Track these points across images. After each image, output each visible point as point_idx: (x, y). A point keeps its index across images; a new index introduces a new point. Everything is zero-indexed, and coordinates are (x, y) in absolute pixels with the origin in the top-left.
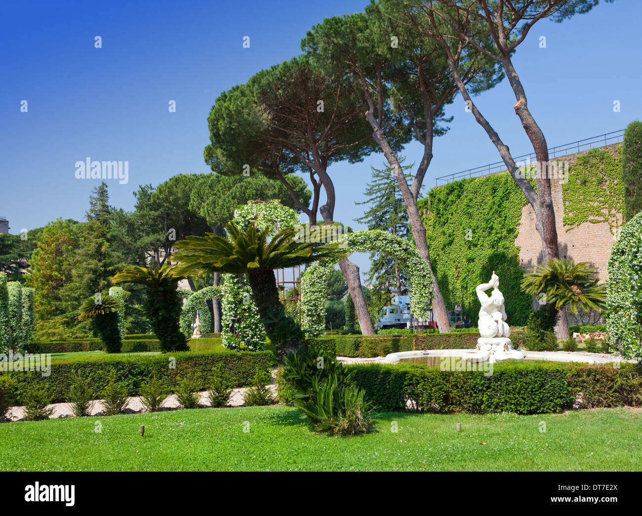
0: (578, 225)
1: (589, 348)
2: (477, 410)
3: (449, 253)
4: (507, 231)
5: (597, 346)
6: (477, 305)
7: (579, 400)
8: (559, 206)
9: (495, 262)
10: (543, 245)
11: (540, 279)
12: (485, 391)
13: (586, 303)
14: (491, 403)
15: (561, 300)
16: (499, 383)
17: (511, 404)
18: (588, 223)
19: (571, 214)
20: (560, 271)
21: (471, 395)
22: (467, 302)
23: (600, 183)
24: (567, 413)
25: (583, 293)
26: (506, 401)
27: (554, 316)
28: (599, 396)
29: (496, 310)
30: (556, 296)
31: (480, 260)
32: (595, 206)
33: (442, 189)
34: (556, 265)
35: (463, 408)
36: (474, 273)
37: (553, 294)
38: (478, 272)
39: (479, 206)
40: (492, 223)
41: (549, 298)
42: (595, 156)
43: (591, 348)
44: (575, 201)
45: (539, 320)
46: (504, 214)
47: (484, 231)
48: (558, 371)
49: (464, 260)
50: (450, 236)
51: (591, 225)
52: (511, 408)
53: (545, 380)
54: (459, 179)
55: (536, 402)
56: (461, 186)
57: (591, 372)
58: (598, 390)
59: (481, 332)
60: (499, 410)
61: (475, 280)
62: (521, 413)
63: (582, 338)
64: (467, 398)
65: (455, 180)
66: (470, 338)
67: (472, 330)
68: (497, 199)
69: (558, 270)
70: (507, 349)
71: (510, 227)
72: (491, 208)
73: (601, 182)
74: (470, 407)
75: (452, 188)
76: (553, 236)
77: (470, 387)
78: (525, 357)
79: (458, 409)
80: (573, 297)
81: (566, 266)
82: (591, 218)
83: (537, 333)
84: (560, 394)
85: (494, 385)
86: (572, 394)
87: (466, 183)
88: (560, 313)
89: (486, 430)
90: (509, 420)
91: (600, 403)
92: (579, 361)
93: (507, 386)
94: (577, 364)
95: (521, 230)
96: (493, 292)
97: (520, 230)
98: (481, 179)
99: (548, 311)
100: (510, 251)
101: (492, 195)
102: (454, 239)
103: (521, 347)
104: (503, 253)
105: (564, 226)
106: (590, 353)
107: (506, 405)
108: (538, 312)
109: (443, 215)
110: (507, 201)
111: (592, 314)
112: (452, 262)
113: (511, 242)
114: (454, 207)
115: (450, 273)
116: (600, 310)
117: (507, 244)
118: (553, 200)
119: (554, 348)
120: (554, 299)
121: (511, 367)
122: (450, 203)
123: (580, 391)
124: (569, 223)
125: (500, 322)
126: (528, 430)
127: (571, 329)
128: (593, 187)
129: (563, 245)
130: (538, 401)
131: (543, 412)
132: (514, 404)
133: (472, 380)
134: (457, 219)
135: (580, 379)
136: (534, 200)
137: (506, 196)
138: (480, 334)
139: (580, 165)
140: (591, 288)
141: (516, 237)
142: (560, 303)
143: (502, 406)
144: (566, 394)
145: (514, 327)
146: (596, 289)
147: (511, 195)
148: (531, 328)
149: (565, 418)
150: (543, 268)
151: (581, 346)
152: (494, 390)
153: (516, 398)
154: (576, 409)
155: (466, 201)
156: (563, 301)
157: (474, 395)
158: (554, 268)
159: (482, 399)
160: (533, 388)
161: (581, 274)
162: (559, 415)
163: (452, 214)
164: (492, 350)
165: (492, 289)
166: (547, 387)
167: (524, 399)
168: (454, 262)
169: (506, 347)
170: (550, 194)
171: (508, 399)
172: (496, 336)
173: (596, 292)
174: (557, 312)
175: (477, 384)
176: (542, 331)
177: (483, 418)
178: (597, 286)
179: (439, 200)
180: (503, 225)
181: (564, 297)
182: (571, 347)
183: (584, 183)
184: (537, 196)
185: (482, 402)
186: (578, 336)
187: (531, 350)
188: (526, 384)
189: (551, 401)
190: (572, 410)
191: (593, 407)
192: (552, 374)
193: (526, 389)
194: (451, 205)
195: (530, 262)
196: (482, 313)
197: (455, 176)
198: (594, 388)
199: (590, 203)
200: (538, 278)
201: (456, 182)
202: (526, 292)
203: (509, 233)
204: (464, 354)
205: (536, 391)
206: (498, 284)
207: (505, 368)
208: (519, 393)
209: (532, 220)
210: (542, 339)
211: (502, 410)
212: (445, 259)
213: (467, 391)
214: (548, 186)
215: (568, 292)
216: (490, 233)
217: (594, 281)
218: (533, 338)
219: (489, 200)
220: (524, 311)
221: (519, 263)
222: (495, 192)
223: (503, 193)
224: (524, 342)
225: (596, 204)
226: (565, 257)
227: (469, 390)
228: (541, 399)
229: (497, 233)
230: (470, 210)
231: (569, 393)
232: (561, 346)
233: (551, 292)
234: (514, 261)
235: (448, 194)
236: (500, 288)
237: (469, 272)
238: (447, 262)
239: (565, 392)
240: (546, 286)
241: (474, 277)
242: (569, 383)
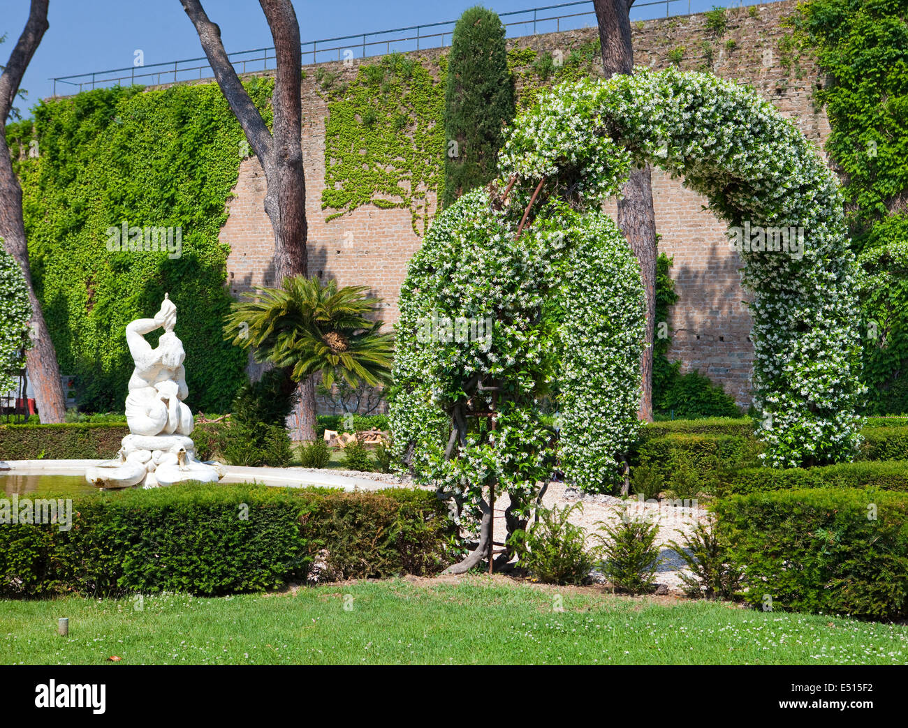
0: (351, 210)
1: (352, 461)
2: (107, 588)
3: (74, 249)
4: (205, 209)
5: (368, 457)
6: (127, 364)
7: (320, 565)
8: (316, 167)
9: (174, 275)
10: (276, 244)
11: (265, 315)
12: (127, 548)
13: (353, 370)
14: (140, 574)
15: (304, 361)
16: (159, 530)
17: (182, 574)
18: (371, 206)
19: (338, 186)
20: (305, 301)
21: (97, 558)
22: (106, 359)
23: (400, 127)
24: (295, 590)
25: (348, 349)
26: (172, 569)
27: (288, 395)
28: (358, 555)
29: (166, 376)
30: (295, 352)
31: (142, 267)
32: (388, 173)
33: (67, 104)
34: (300, 289)
35: (77, 587)
36: (127, 296)
37: (288, 349)
38: (136, 294)
39: (147, 151)
40: (173, 190)
41: (281, 357)
42: (396, 70)
43: (356, 462)
44: (348, 158)
45: (257, 402)
46: (202, 172)
47: (154, 206)
48: (282, 505)
49: (106, 266)
50: (77, 211)
51: (377, 210)
52: (180, 583)
53: (255, 523)
54: (106, 85)
55: (233, 569)
56: (109, 100)
57: (347, 507)
58: (358, 545)
59: (130, 423)
60: (156, 588)
61: (127, 312)
62: (201, 594)
63: (341, 442)
64: (87, 563)
65: (97, 86)
66: (107, 437)
67: (113, 419)
68: (188, 139)
69: (301, 300)
70: (185, 460)
71: (213, 203)
72: (174, 158)
73: (402, 124)
74: (92, 582)
75: (91, 103)
76: (299, 228)
77: (95, 539)
78: (220, 478)
79: (65, 588)
80: (328, 357)
81: (320, 292)
82: (378, 196)
83: (251, 428)
84: (282, 552)
85: (148, 536)
86: (307, 552)
87: (121, 96)
88: (302, 389)
89: (123, 629)
90: (173, 609)
91: (360, 569)
92: (325, 486)
93: (175, 538)
94: (322, 491)
95: (233, 209)
96: (161, 338)
97: (233, 211)
98: (156, 91)
99: (276, 383)
100: (208, 253)
101: (177, 128)
102: (86, 218)
103: (216, 458)
104: (194, 257)
105: (324, 208)
106: (354, 472)
107: (171, 577)
108: (256, 384)
109: (64, 162)
110: (210, 146)
111: (365, 394)
112: (79, 269)
113: (211, 233)
114: (91, 147)
115: (73, 293)
116: (381, 386)
117: (204, 237)
118: (305, 152)
119: (283, 460)
120: (290, 359)
121: (187, 496)
122: (83, 138)
123: (324, 547)
124: (333, 203)
125: (174, 402)
126: (211, 628)
127: (321, 422)
128: (386, 134)
129: (318, 247)
130: (238, 568)
131: (247, 591)
132: (187, 574)
133: (101, 525)
134: (96, 173)
135: (326, 522)
136: (265, 148)
137: (208, 133)
138: (128, 427)
139: (365, 84)
140: (365, 340)
141: (223, 224)
142: (301, 369)
143: (162, 579)
144: (294, 552)
145: (206, 415)
146: (375, 342)
147: (219, 133)
148: (239, 419)
149: (288, 601)
150: (271, 294)
151: (336, 457)
152: (147, 544)
153: (193, 562)
154: (313, 583)
155: (118, 137)
156: (308, 364)
157: (103, 557)
158: (295, 294)
159: (119, 565)
160: (230, 540)
161: (347, 309)
162: (279, 595)
163: (86, 162)
164: (151, 462)
165: (161, 331)
166: (258, 538)
167: (209, 563)
168: (85, 269)
169: (182, 456)
170: (299, 139)
171: (175, 565)
172: (163, 433)
173: (374, 349)
174: (295, 386)
175: (110, 533)
176: (261, 424)
177: (119, 605)
178: (377, 337)
179: (59, 128)
180: (197, 197)
181: (311, 355)
182: (317, 460)
183: (370, 122)
184: (272, 140)
185: (120, 572)
186: (333, 437)
187: (235, 463)
188: (216, 532)
189: (264, 567)
190: (305, 584)
191: (346, 578)
192: (271, 513)
193: (215, 543)
194: (84, 143)
195: (248, 279)
196: (135, 381)
197: (97, 78)
198: (351, 540)
199: (378, 165)
200: (260, 314)
201: (101, 92)
202: (235, 342)
203: (208, 215)
204: (91, 469)
205: (234, 547)
206: (174, 321)
207: (174, 498)
208: (199, 552)
209: (258, 190)
210: (260, 443)
211: (161, 588)
212: (65, 261)
213: (87, 548)
214: (295, 122)
215: (320, 347)
216: (167, 211)
217: (372, 326)
218: (242, 440)
219: (171, 139)
220: (229, 383)
221: (224, 281)
222: (184, 123)
223: (202, 127)
224: (223, 448)
225: (390, 169)
226: (321, 274)
227: (92, 546)
228: (245, 562)
229: (182, 213)
230: (128, 158)
231: (302, 550)
232: (297, 456)
233: (286, 343)
234: (215, 274)
235: (80, 117)
236: (178, 331)
237: (116, 292)
238: (67, 268)
239: (294, 548)
240: (276, 332)
241: (128, 304)
242: (302, 529)
